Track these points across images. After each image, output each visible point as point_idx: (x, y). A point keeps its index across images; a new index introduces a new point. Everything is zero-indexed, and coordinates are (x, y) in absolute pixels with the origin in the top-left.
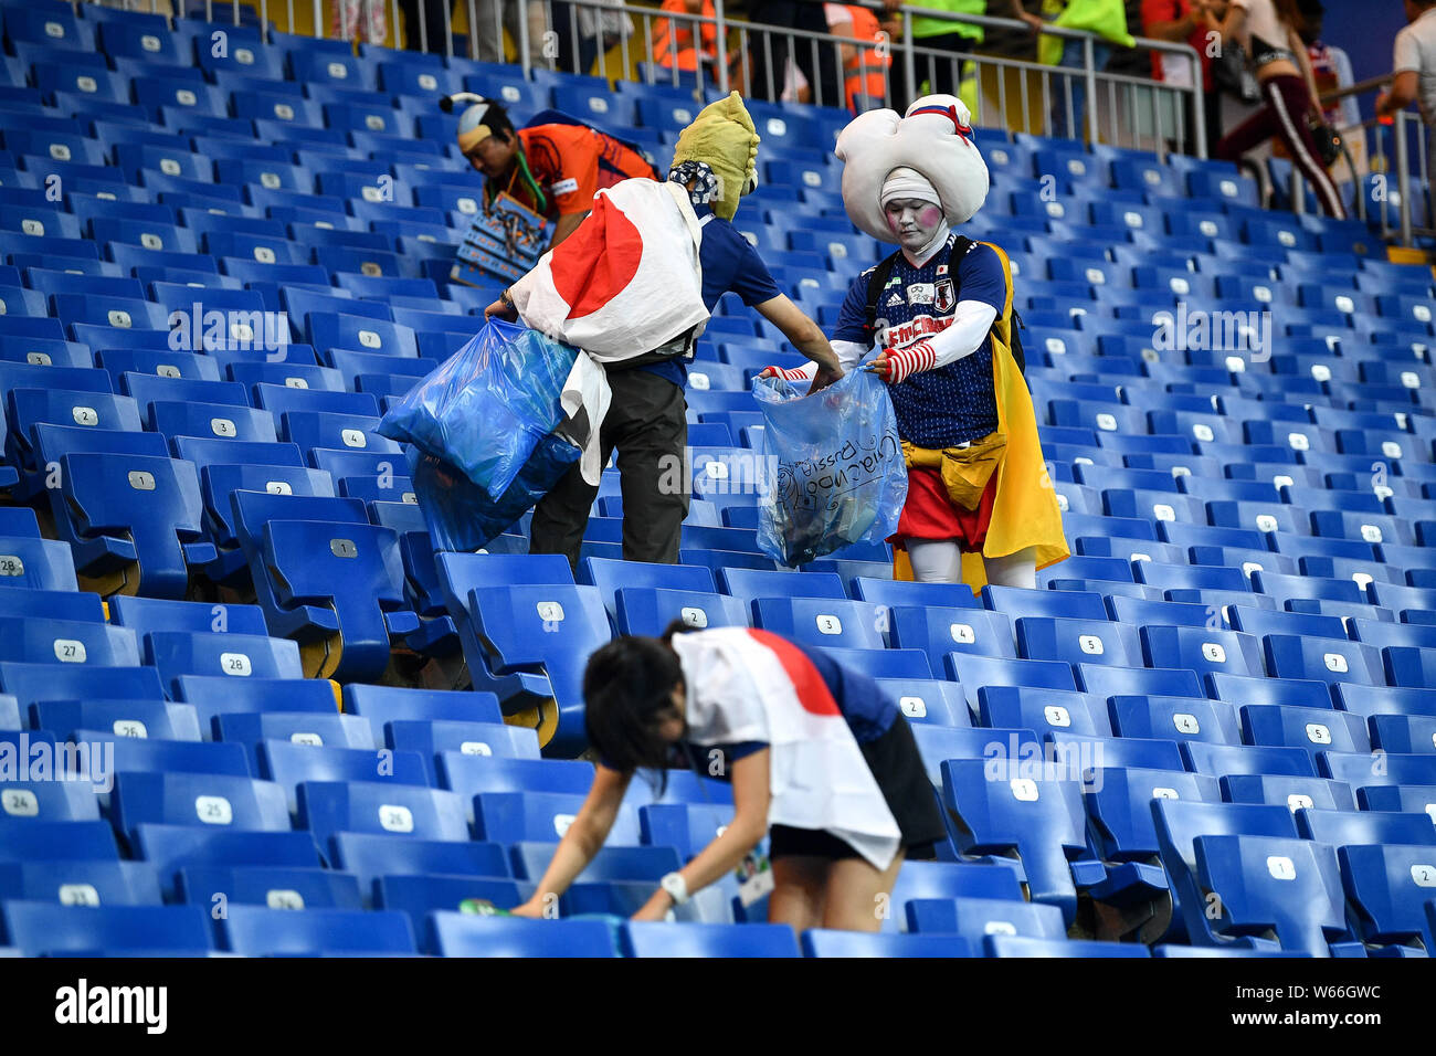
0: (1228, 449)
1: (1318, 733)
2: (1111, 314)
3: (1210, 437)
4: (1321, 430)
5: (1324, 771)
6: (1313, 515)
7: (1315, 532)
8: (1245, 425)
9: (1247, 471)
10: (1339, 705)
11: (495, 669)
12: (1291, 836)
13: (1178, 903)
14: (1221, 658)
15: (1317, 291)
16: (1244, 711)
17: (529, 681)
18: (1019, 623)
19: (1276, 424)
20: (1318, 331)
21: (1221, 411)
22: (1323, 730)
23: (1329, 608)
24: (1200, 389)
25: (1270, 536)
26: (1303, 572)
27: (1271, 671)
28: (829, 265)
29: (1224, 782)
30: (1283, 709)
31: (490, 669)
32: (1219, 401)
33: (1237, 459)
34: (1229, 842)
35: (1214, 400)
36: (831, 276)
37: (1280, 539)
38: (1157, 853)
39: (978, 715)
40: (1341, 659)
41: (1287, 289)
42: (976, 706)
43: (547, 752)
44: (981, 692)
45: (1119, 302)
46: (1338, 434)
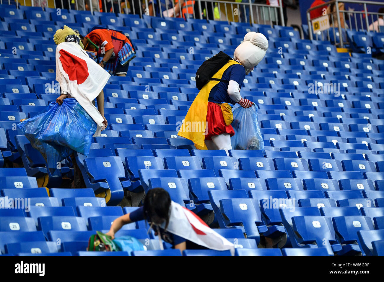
0: (295, 107)
1: (325, 186)
2: (260, 71)
3: (290, 104)
4: (321, 100)
5: (327, 196)
6: (320, 125)
7: (321, 129)
8: (300, 100)
9: (301, 113)
10: (330, 177)
11: (92, 182)
12: (318, 215)
13: (288, 236)
14: (296, 166)
15: (318, 61)
16: (304, 181)
17: (102, 184)
18: (239, 160)
19: (308, 99)
20: (319, 73)
21: (293, 97)
22: (326, 185)
23: (326, 150)
24: (287, 91)
25: (308, 131)
26: (318, 141)
27: (311, 169)
28: (180, 62)
29: (299, 201)
30: (315, 179)
31: (91, 182)
32: (292, 94)
33: (298, 110)
34: (302, 218)
35: (290, 94)
36: (181, 65)
37: (311, 132)
38: (282, 222)
39: (229, 186)
40: (330, 165)
41: (309, 61)
42: (228, 184)
43: (108, 204)
44: (230, 180)
45: (262, 68)
46: (326, 101)
